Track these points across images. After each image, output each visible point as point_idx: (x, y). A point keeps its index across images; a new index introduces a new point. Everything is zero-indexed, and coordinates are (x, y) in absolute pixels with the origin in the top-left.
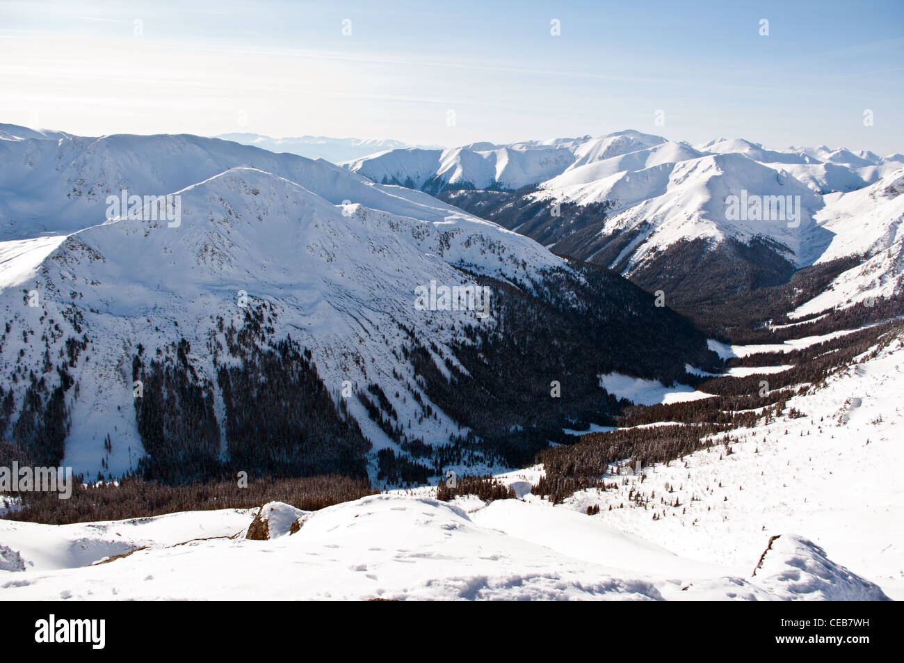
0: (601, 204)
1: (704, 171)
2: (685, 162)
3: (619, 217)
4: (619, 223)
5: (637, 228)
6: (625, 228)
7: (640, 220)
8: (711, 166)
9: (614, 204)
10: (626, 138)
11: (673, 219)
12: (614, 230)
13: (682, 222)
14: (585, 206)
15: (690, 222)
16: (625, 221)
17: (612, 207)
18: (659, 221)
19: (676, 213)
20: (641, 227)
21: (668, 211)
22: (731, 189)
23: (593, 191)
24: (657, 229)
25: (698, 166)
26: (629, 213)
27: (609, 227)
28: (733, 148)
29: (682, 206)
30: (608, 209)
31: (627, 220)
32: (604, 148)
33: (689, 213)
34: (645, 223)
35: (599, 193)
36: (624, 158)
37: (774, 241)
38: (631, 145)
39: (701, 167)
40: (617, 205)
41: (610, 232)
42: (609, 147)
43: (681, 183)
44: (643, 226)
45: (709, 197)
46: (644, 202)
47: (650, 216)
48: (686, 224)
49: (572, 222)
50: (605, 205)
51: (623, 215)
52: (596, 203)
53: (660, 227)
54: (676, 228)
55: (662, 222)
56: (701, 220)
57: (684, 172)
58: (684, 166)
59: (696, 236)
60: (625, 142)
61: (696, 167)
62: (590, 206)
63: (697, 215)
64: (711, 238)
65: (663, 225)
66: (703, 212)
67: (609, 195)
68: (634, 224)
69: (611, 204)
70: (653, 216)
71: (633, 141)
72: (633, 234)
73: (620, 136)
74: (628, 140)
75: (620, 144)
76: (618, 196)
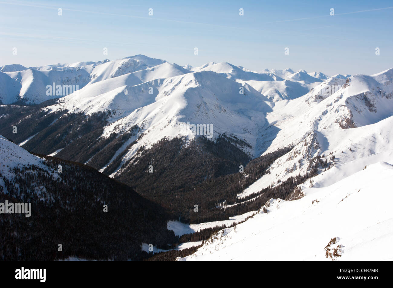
0: (104, 113)
1: (186, 85)
2: (172, 78)
3: (116, 123)
4: (115, 128)
5: (129, 132)
6: (120, 133)
7: (132, 125)
8: (191, 80)
9: (114, 113)
10: (134, 61)
11: (158, 123)
12: (111, 134)
13: (164, 125)
14: (90, 115)
15: (170, 124)
16: (121, 126)
17: (113, 116)
18: (147, 125)
19: (160, 119)
20: (132, 130)
21: (154, 117)
22: (204, 98)
23: (98, 102)
24: (146, 132)
25: (182, 81)
26: (124, 119)
27: (108, 131)
28: (221, 70)
29: (165, 112)
30: (110, 117)
31: (122, 125)
32: (116, 69)
33: (170, 118)
34: (136, 127)
35: (102, 104)
36: (129, 76)
37: (236, 138)
38: (137, 66)
39: (184, 82)
40: (117, 114)
41: (109, 136)
42: (120, 68)
43: (170, 94)
44: (134, 130)
45: (186, 105)
46: (136, 110)
47: (140, 121)
48: (167, 127)
49: (79, 129)
50: (107, 114)
51: (119, 122)
52: (99, 112)
54: (159, 130)
55: (149, 126)
56: (178, 123)
57: (171, 86)
58: (171, 81)
59: (175, 136)
60: (133, 64)
61: (180, 82)
62: (95, 115)
63: (175, 119)
64: (186, 138)
65: (149, 129)
66: (180, 117)
67: (111, 105)
68: (128, 128)
69: (112, 113)
70: (142, 122)
71: (139, 62)
72: (126, 137)
73: (128, 59)
74: (135, 62)
75: (129, 66)
76: (118, 106)
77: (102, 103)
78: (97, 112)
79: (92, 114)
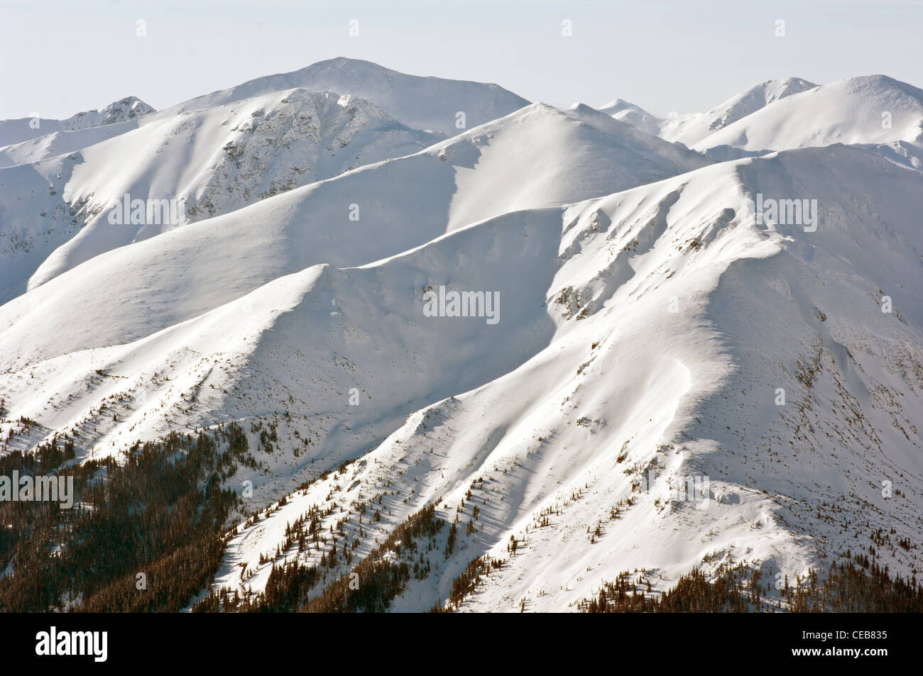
0: (205, 444)
1: (696, 244)
2: (604, 202)
3: (298, 506)
4: (297, 536)
5: (389, 555)
6: (331, 561)
7: (402, 514)
8: (729, 215)
9: (268, 441)
10: (319, 102)
11: (567, 490)
12: (276, 576)
13: (610, 503)
14: (121, 460)
15: (645, 500)
16: (330, 522)
17: (262, 457)
18: (500, 512)
19: (575, 464)
20: (409, 545)
21: (537, 455)
22: (831, 320)
23: (159, 380)
25: (671, 221)
26: (345, 479)
29: (603, 424)
30: (241, 468)
31: (340, 515)
32: (210, 158)
33: (640, 457)
34: (428, 521)
35: (187, 390)
38: (345, 135)
39: (685, 224)
40: (286, 443)
41: (259, 585)
42: (233, 153)
43: (599, 306)
44: (421, 542)
45: (732, 368)
46: (417, 418)
47: (450, 486)
48: (629, 515)
49: (57, 551)
50: (223, 447)
51: (318, 494)
52: (174, 441)
53: (505, 540)
54: (582, 535)
55: (513, 515)
57: (600, 256)
58: (603, 221)
59: (684, 569)
60: (316, 123)
61: (658, 227)
62: (144, 457)
63: (677, 461)
64: (757, 575)
65: (517, 529)
66: (704, 446)
67: (237, 393)
68: (378, 535)
69: (253, 439)
70: (465, 487)
71: (352, 111)
72: (375, 587)
73: (286, 94)
74: (326, 109)
75: (291, 134)
76: (286, 397)
77: (183, 382)
78: (158, 441)
79: (132, 453)
